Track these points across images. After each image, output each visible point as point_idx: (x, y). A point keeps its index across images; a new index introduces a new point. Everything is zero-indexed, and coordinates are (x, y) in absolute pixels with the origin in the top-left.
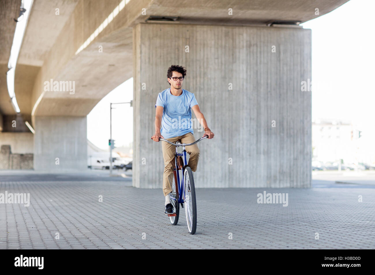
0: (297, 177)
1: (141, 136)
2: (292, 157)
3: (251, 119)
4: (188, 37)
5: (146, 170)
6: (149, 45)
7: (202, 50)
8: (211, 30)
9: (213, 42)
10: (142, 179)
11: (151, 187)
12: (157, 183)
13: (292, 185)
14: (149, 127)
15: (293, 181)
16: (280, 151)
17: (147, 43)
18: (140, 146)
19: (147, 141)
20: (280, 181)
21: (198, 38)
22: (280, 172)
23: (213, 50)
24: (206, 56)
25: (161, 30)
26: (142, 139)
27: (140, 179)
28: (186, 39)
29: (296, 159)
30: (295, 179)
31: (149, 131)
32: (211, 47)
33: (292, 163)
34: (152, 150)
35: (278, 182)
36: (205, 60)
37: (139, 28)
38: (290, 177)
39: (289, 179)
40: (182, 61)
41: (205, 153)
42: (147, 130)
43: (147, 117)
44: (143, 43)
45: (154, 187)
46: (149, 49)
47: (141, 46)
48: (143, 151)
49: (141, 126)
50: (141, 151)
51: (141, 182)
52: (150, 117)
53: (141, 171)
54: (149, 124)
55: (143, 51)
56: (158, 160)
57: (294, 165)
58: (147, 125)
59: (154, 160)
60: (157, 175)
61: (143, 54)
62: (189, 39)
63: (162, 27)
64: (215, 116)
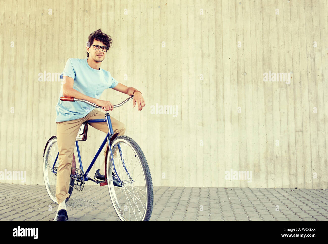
0: (304, 166)
2: (292, 126)
3: (203, 55)
12: (33, 175)
13: (294, 183)
15: (296, 175)
16: (265, 114)
20: (267, 174)
22: (266, 158)
29: (300, 131)
30: (300, 170)
33: (292, 139)
34: (26, 117)
35: (263, 176)
38: (290, 166)
39: (286, 169)
57: (296, 142)
60: (34, 160)
64: (134, 52)
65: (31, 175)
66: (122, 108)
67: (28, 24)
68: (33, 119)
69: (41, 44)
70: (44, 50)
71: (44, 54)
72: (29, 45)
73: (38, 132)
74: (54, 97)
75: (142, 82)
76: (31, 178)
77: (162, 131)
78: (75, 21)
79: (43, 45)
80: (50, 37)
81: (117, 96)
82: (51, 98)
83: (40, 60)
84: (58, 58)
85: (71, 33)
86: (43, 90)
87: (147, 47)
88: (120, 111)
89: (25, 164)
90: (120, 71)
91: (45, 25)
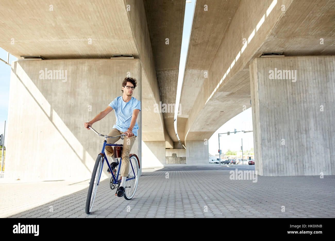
1: (262, 138)
4: (292, 65)
5: (267, 162)
6: (264, 73)
7: (303, 74)
8: (308, 60)
9: (311, 68)
10: (265, 169)
11: (271, 175)
12: (276, 172)
17: (262, 71)
18: (261, 144)
19: (266, 141)
21: (300, 65)
23: (311, 73)
24: (306, 78)
25: (271, 62)
26: (263, 140)
27: (263, 169)
28: (291, 66)
31: (267, 133)
32: (309, 72)
34: (271, 147)
36: (306, 81)
37: (256, 61)
40: (289, 82)
41: (312, 149)
42: (266, 133)
43: (266, 124)
44: (259, 71)
45: (274, 175)
46: (264, 75)
47: (258, 73)
48: (264, 148)
49: (261, 130)
50: (262, 148)
51: (263, 171)
52: (268, 123)
53: (263, 163)
54: (267, 128)
55: (260, 77)
56: (275, 155)
58: (266, 129)
59: (273, 155)
60: (276, 166)
61: (260, 79)
62: (293, 66)
63: (272, 59)
64: (316, 121)
65: (275, 172)
66: (313, 144)
67: (268, 107)
69: (275, 116)
70: (276, 119)
71: (276, 120)
72: (269, 116)
73: (277, 154)
76: (275, 173)
77: (330, 153)
78: (289, 107)
79: (275, 117)
80: (279, 113)
81: (311, 139)
85: (288, 112)
86: (277, 136)
87: (322, 119)
89: (272, 167)
90: (311, 128)
91: (276, 108)
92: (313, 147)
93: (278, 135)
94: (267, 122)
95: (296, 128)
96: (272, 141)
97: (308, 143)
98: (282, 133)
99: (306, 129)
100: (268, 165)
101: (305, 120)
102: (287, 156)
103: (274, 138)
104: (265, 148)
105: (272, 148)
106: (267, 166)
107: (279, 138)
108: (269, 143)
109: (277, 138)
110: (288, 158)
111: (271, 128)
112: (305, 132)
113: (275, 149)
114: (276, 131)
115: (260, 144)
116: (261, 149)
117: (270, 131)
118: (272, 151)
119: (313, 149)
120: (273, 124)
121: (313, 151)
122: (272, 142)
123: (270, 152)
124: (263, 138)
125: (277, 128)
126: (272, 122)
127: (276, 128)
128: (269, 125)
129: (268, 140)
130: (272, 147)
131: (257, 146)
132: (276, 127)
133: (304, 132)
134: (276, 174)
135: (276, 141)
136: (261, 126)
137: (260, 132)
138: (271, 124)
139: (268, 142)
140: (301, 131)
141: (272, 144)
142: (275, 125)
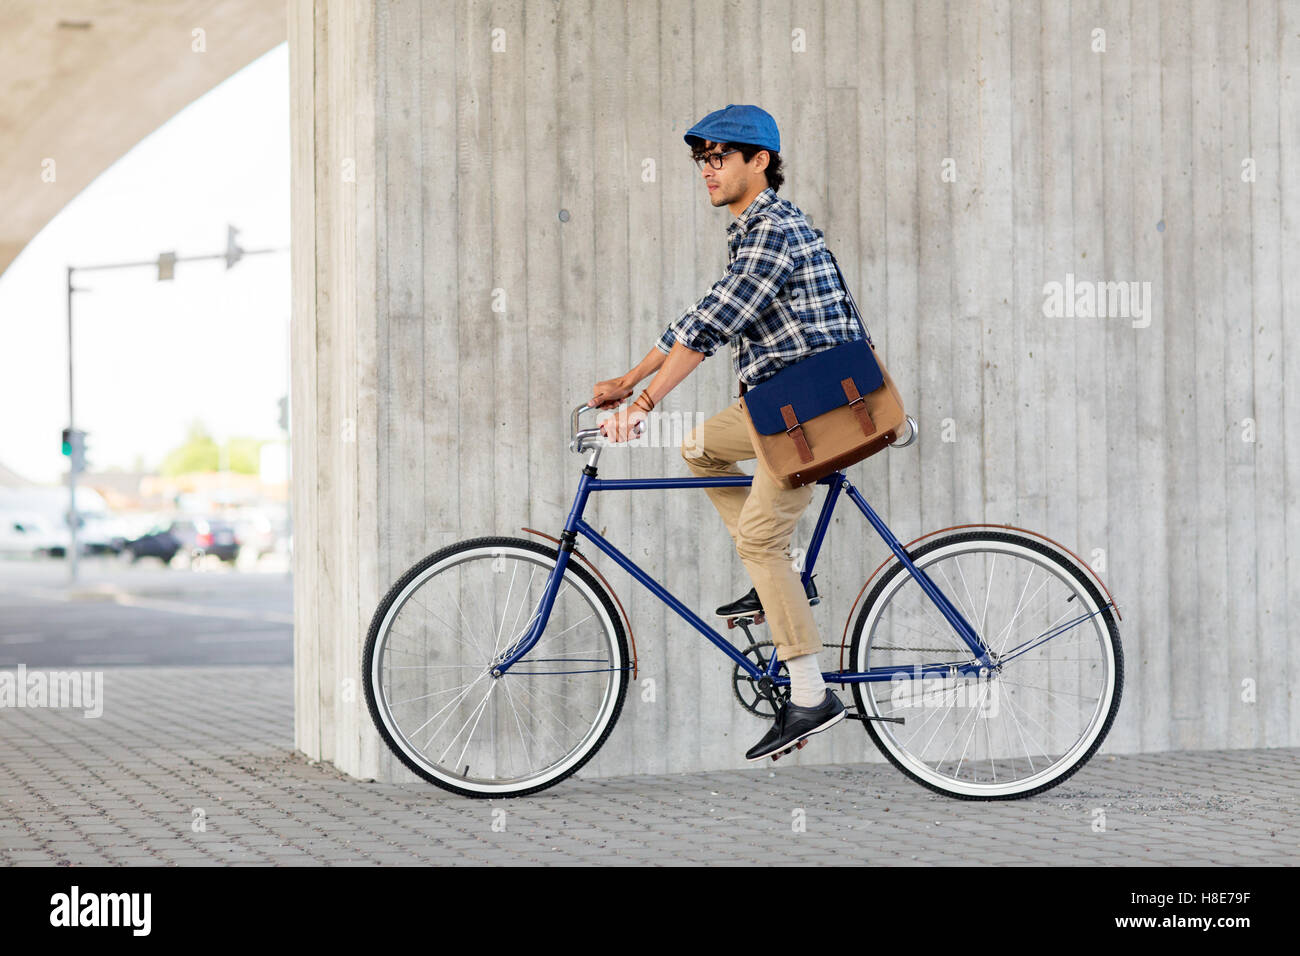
1: (383, 291)
12: (545, 731)
14: (457, 202)
18: (380, 379)
19: (440, 334)
26: (397, 321)
31: (459, 239)
34: (493, 420)
42: (441, 230)
43: (442, 110)
48: (405, 424)
49: (387, 194)
50: (385, 431)
52: (472, 109)
54: (460, 171)
58: (442, 188)
64: (1043, 104)
65: (531, 726)
66: (994, 381)
68: (529, 432)
69: (559, 21)
70: (577, 56)
71: (577, 77)
72: (486, 20)
74: (646, 315)
75: (1084, 256)
76: (531, 744)
77: (1171, 494)
79: (569, 28)
81: (969, 319)
82: (630, 321)
83: (559, 111)
84: (660, 103)
86: (579, 273)
87: (1102, 84)
88: (983, 394)
90: (982, 193)
92: (982, 424)
93: (588, 267)
94: (458, 91)
95: (811, 183)
96: (506, 343)
97: (932, 371)
98: (642, 245)
99: (918, 194)
100: (447, 645)
101: (920, 93)
102: (684, 524)
103: (542, 299)
104: (419, 425)
105: (506, 433)
106: (435, 655)
107: (597, 302)
108: (474, 367)
109: (578, 300)
110: (696, 550)
111: (507, 174)
112: (909, 230)
113: (536, 443)
114: (564, 216)
115: (362, 372)
116: (369, 437)
117: (489, 216)
118: (503, 460)
119: (982, 443)
120: (539, 118)
121: (983, 468)
122: (516, 349)
123: (475, 481)
124: (397, 303)
125: (585, 177)
126: (521, 100)
127: (565, 179)
128: (485, 136)
129: (459, 321)
130: (507, 413)
131: (325, 398)
132: (571, 154)
133: (900, 236)
134: (542, 753)
135: (560, 334)
136: (380, 142)
137: (366, 219)
138: (505, 116)
139: (464, 354)
140: (858, 221)
141: (507, 380)
142: (561, 132)
